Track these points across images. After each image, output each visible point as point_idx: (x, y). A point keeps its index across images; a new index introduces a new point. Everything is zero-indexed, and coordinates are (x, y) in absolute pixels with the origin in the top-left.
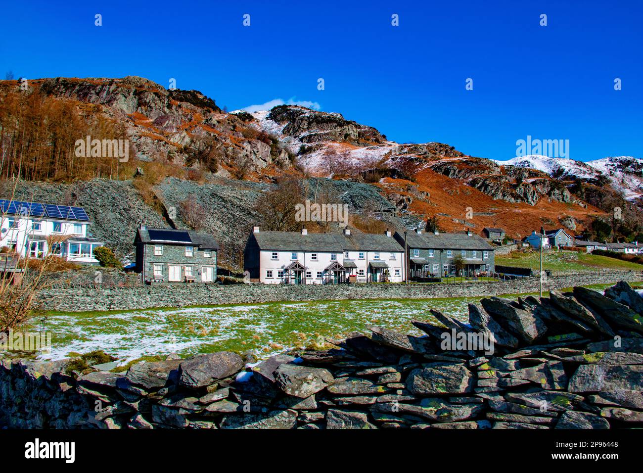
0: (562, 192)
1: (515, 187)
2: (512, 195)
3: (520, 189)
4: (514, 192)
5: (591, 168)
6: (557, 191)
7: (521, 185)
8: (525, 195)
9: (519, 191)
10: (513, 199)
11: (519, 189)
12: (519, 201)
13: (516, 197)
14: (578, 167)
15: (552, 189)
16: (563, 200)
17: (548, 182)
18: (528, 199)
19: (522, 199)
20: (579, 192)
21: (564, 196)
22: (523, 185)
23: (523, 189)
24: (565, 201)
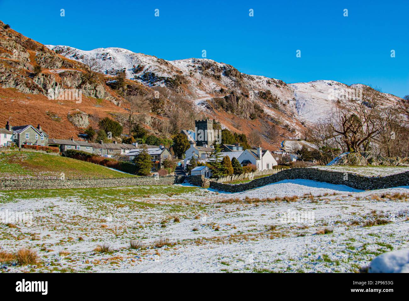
0: (95, 88)
1: (33, 76)
2: (27, 85)
3: (39, 79)
4: (30, 82)
5: (172, 68)
6: (88, 86)
7: (40, 74)
8: (45, 86)
9: (38, 81)
10: (27, 89)
11: (37, 79)
12: (35, 92)
13: (33, 87)
14: (159, 65)
15: (83, 83)
16: (96, 96)
17: (79, 74)
18: (47, 91)
19: (40, 91)
20: (121, 89)
21: (97, 91)
22: (43, 75)
23: (42, 79)
24: (97, 97)
